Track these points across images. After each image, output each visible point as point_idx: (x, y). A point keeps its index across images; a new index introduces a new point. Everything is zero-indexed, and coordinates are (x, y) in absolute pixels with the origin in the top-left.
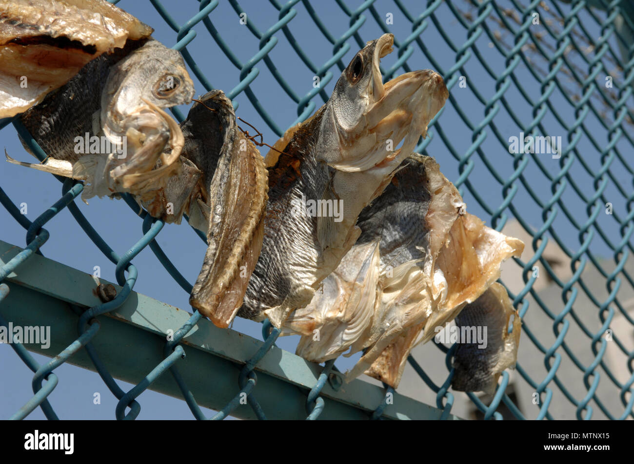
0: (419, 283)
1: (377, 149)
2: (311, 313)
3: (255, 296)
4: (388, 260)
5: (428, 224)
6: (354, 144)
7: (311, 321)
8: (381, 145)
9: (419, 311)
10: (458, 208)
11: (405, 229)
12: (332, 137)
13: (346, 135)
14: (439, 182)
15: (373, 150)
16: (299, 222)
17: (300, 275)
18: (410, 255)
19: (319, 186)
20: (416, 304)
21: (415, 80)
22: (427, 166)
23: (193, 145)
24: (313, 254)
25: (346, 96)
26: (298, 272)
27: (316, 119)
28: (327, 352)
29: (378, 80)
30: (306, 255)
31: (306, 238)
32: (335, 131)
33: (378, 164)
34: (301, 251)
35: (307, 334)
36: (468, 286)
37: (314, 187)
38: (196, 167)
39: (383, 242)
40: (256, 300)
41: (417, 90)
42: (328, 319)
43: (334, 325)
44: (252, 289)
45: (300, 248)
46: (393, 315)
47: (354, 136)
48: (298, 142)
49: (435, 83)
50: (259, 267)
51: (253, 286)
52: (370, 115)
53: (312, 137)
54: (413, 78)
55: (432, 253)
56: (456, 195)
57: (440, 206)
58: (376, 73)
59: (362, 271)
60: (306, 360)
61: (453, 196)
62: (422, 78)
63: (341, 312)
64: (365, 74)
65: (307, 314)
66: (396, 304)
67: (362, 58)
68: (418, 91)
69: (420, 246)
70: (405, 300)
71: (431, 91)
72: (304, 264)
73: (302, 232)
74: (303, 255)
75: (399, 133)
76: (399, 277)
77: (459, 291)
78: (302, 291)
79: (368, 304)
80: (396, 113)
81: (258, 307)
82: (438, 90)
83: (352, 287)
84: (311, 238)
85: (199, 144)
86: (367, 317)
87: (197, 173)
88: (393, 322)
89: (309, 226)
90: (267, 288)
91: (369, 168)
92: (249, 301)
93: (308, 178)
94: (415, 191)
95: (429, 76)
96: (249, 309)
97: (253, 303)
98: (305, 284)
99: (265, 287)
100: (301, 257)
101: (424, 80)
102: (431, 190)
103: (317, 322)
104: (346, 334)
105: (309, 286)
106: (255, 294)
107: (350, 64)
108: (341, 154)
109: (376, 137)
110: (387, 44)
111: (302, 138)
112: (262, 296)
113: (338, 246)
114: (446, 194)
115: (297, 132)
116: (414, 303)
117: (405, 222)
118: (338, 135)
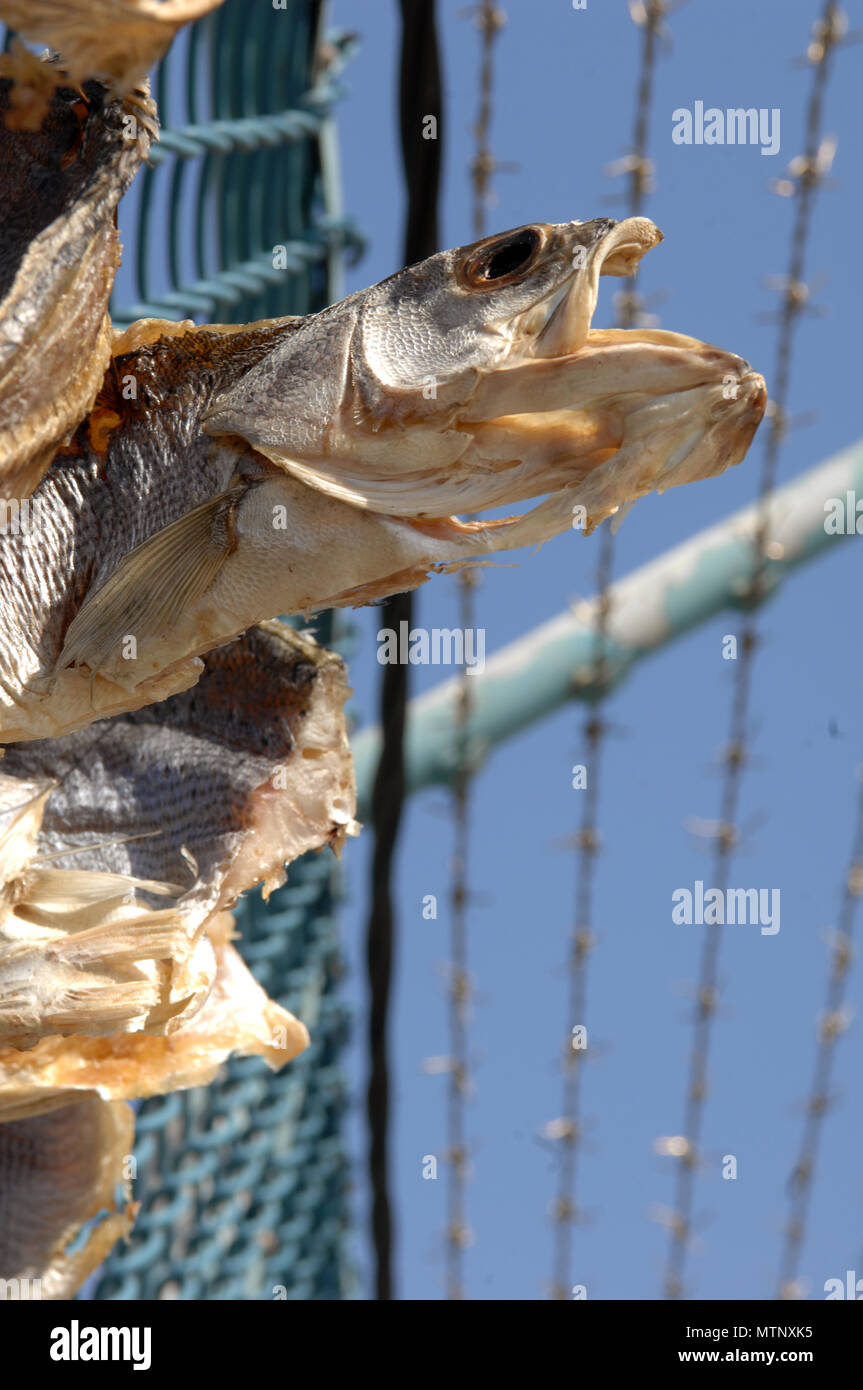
0: (156, 935)
1: (441, 482)
4: (52, 847)
5: (250, 810)
6: (389, 431)
8: (462, 477)
9: (119, 1004)
10: (335, 823)
11: (150, 795)
12: (319, 386)
13: (376, 399)
14: (326, 731)
15: (432, 476)
16: (31, 561)
18: (128, 865)
19: (166, 499)
20: (113, 984)
21: (699, 361)
22: (324, 675)
24: (25, 658)
25: (422, 310)
29: (581, 304)
30: (8, 650)
31: (28, 610)
32: (337, 377)
33: (430, 516)
36: (118, 1057)
37: (144, 494)
39: (62, 797)
41: (682, 389)
46: (24, 976)
47: (402, 412)
48: (160, 364)
49: (746, 400)
52: (498, 381)
53: (213, 373)
54: (696, 354)
55: (225, 886)
56: (347, 790)
57: (299, 789)
58: (583, 287)
61: (338, 787)
62: (717, 368)
64: (532, 281)
66: (51, 956)
67: (544, 240)
68: (685, 394)
69: (192, 852)
70: (85, 956)
71: (718, 415)
73: (27, 587)
75: (536, 474)
76: (83, 898)
77: (87, 1056)
80: (576, 423)
82: (739, 424)
84: (43, 617)
88: (15, 993)
89: (53, 585)
91: (395, 512)
93: (136, 465)
94: (236, 720)
95: (739, 373)
101: (721, 376)
102: (300, 736)
108: (325, 439)
109: (466, 445)
110: (638, 245)
111: (177, 361)
113: (126, 676)
114: (325, 772)
115: (171, 339)
116: (108, 979)
117: (161, 780)
118: (343, 389)
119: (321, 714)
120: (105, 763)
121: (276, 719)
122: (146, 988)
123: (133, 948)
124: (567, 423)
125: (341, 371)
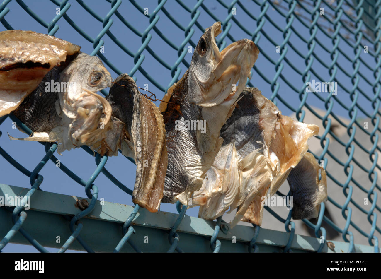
0: (263, 162)
1: (223, 91)
2: (203, 191)
3: (169, 189)
4: (242, 152)
5: (261, 127)
6: (210, 90)
7: (204, 196)
8: (225, 88)
9: (266, 179)
10: (277, 114)
11: (248, 132)
12: (196, 88)
13: (204, 86)
14: (262, 101)
15: (221, 91)
16: (186, 141)
17: (193, 172)
18: (254, 147)
20: (264, 175)
21: (238, 46)
22: (254, 93)
23: (116, 108)
24: (198, 158)
25: (199, 63)
26: (191, 170)
27: (184, 79)
28: (217, 212)
29: (216, 50)
30: (194, 159)
31: (192, 150)
32: (197, 85)
33: (226, 99)
34: (191, 157)
35: (203, 204)
36: (291, 158)
38: (120, 121)
39: (237, 142)
40: (170, 191)
41: (240, 52)
42: (213, 194)
43: (217, 196)
44: (166, 185)
45: (190, 156)
46: (251, 184)
47: (209, 85)
48: (176, 94)
49: (250, 46)
50: (168, 171)
51: (166, 183)
52: (216, 71)
53: (184, 90)
54: (237, 45)
55: (267, 144)
56: (274, 107)
57: (266, 115)
58: (214, 47)
59: (228, 161)
60: (205, 219)
61: (272, 108)
62: (242, 45)
63: (220, 188)
64: (208, 48)
65: (201, 193)
66: (252, 177)
67: (205, 39)
68: (241, 53)
69: (259, 140)
70: (256, 174)
71: (248, 52)
72: (193, 165)
73: (189, 146)
74: (192, 160)
75: (234, 78)
76: (250, 161)
77: (286, 162)
78: (196, 181)
79: (235, 180)
81: (172, 195)
82: (253, 50)
83: (224, 172)
84: (195, 149)
85: (119, 107)
86: (236, 188)
88: (251, 188)
89: (192, 142)
90: (175, 183)
91: (221, 102)
92: (165, 192)
93: (186, 114)
94: (249, 109)
95: (245, 43)
96: (167, 197)
97: (168, 193)
98: (197, 176)
99: (173, 183)
100: (191, 161)
101: (243, 45)
102: (259, 107)
103: (208, 197)
104: (226, 200)
105: (199, 177)
106: (168, 187)
107: (198, 43)
108: (203, 97)
109: (221, 83)
110: (218, 28)
111: (178, 92)
112: (173, 188)
113: (212, 151)
114: (268, 108)
115: (174, 89)
116: (262, 175)
117: (247, 129)
118: (199, 86)
119: (259, 99)
120: (238, 130)
123: (261, 167)
124: (231, 67)
125: (197, 83)
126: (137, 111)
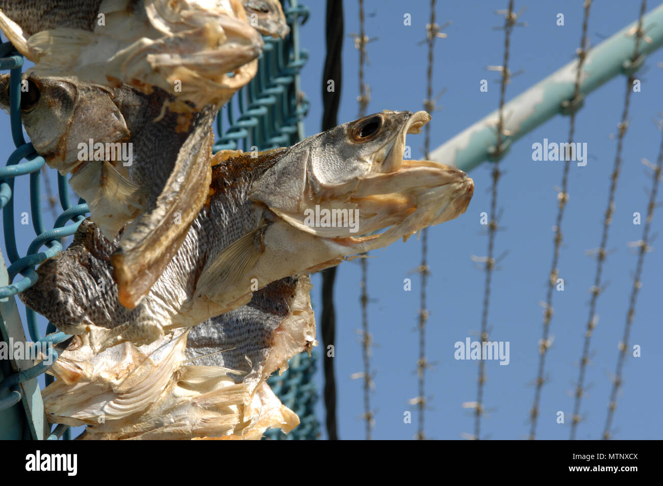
0: (237, 395)
3: (83, 304)
4: (191, 354)
5: (273, 339)
6: (324, 203)
9: (223, 424)
10: (308, 341)
11: (231, 331)
12: (295, 183)
13: (318, 189)
14: (302, 303)
16: (181, 253)
17: (157, 309)
18: (223, 362)
19: (235, 227)
20: (220, 415)
21: (447, 174)
24: (181, 294)
25: (335, 150)
26: (157, 303)
27: (267, 157)
28: (75, 414)
29: (399, 151)
30: (174, 291)
31: (181, 274)
32: (302, 179)
34: (170, 284)
35: (67, 382)
37: (226, 225)
39: (194, 333)
40: (82, 308)
41: (440, 185)
42: (99, 379)
43: (102, 389)
44: (83, 293)
45: (171, 280)
46: (183, 413)
47: (328, 195)
48: (229, 169)
49: (466, 189)
50: (106, 275)
51: (86, 290)
52: (367, 182)
53: (251, 172)
54: (445, 171)
55: (264, 372)
56: (312, 327)
57: (292, 328)
58: (399, 143)
59: (161, 349)
60: (45, 409)
61: (308, 326)
62: (455, 177)
63: (117, 378)
64: (379, 138)
66: (194, 404)
67: (383, 121)
68: (441, 187)
69: (249, 357)
70: (209, 404)
71: (454, 196)
72: (167, 299)
73: (180, 264)
74: (170, 290)
75: (383, 219)
76: (205, 378)
79: (154, 387)
80: (398, 198)
81: (80, 317)
82: (463, 199)
83: (142, 360)
84: (187, 276)
86: (146, 400)
87: (123, 131)
88: (180, 420)
89: (190, 263)
90: (103, 302)
92: (73, 304)
93: (222, 212)
94: (265, 299)
95: (463, 178)
96: (68, 314)
97: (77, 309)
98: (158, 321)
99: (101, 300)
100: (167, 290)
101: (456, 180)
102: (292, 306)
103: (85, 376)
104: (110, 406)
105: (161, 325)
106: (84, 300)
110: (421, 122)
111: (236, 168)
112: (93, 308)
114: (302, 320)
115: (234, 158)
116: (218, 413)
117: (235, 325)
118: (305, 184)
119: (300, 296)
121: (282, 299)
122: (234, 417)
123: (227, 400)
124: (395, 198)
125: (303, 176)
126: (206, 129)
